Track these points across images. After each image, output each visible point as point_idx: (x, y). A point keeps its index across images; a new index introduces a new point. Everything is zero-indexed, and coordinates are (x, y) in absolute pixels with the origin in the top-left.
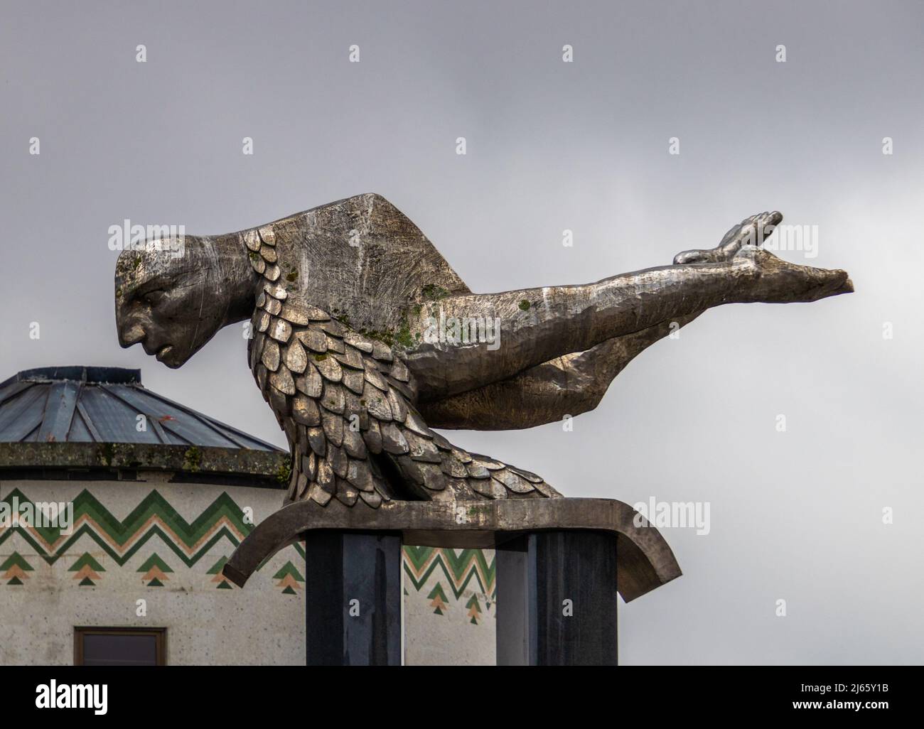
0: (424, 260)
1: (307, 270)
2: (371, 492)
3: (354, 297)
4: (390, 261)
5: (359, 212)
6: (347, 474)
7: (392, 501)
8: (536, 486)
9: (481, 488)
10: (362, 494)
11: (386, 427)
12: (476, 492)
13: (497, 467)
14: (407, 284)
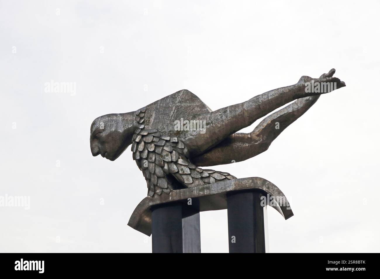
0: (196, 107)
1: (154, 118)
2: (167, 189)
3: (167, 123)
4: (184, 109)
5: (177, 96)
6: (157, 184)
7: (174, 190)
8: (227, 177)
9: (206, 180)
10: (164, 190)
11: (170, 164)
12: (204, 182)
13: (212, 172)
14: (188, 115)
